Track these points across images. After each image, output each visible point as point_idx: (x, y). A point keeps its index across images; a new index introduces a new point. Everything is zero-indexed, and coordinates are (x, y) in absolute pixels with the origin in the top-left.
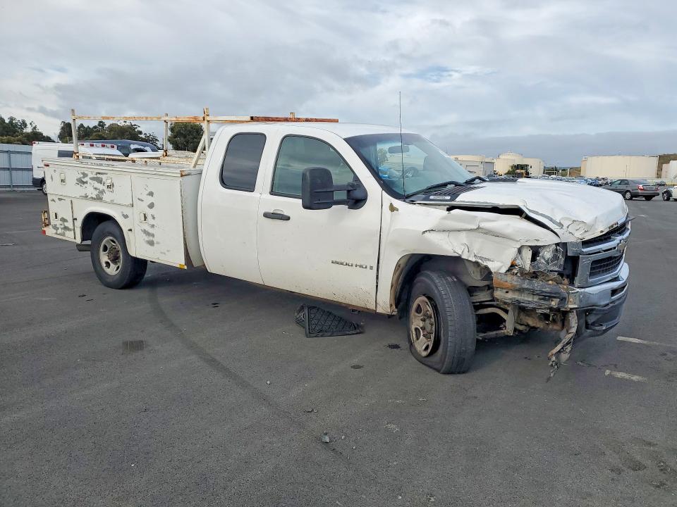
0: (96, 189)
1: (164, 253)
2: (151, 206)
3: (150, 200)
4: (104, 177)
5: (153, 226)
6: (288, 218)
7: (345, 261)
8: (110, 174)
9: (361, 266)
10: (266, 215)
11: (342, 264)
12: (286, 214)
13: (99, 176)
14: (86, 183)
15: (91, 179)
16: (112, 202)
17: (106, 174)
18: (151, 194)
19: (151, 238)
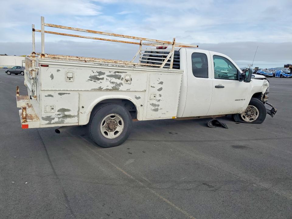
0: (113, 83)
1: (165, 114)
2: (160, 89)
3: (160, 86)
4: (123, 75)
5: (159, 100)
6: (223, 87)
7: (238, 99)
8: (129, 73)
9: (242, 100)
10: (216, 87)
11: (238, 100)
12: (222, 85)
13: (117, 74)
14: (103, 79)
15: (108, 76)
16: (128, 91)
17: (126, 72)
18: (161, 83)
19: (157, 107)
